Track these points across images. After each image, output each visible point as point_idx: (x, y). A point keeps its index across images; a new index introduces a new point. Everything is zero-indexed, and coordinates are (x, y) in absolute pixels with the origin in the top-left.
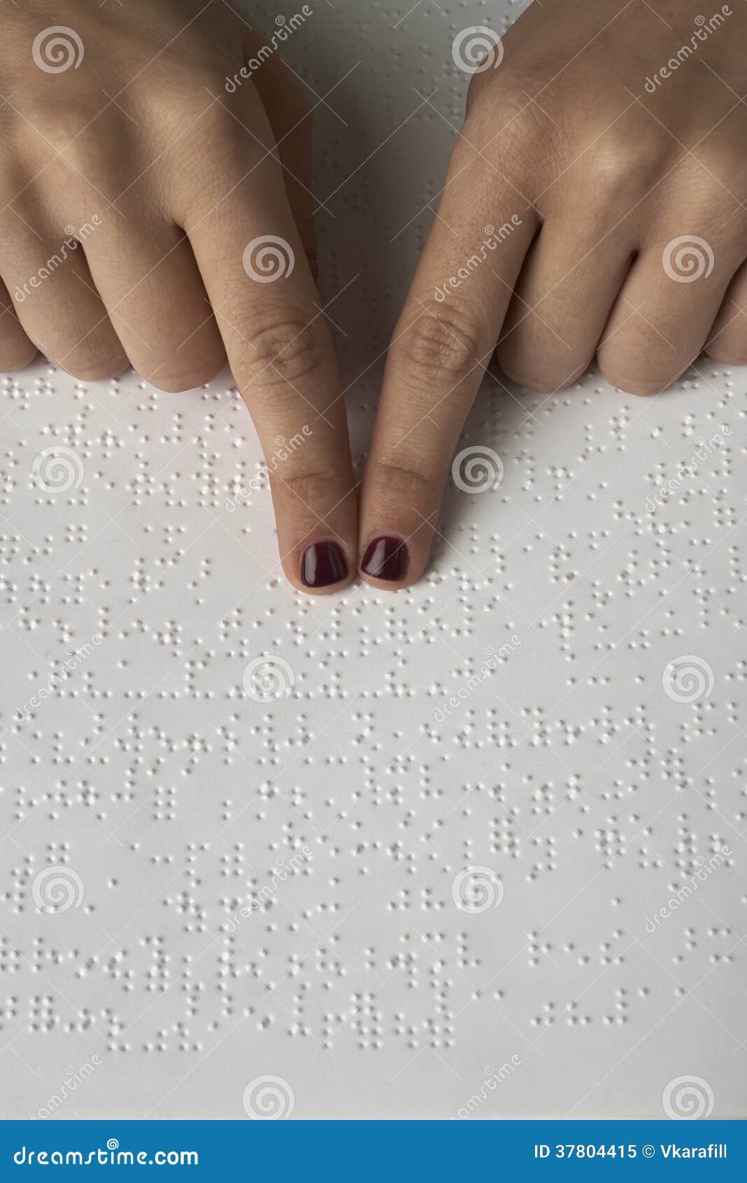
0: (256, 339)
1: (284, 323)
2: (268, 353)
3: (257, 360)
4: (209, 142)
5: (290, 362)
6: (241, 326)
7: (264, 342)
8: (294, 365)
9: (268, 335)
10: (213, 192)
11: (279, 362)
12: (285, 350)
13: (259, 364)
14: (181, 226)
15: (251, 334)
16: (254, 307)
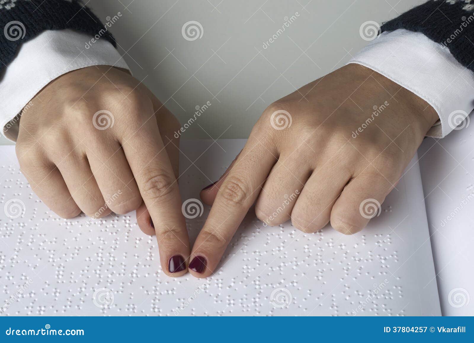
0: (149, 181)
1: (159, 175)
2: (154, 186)
3: (150, 189)
4: (129, 110)
5: (161, 189)
6: (144, 177)
7: (152, 182)
8: (164, 191)
9: (153, 180)
10: (131, 128)
11: (158, 190)
12: (160, 185)
13: (151, 191)
14: (120, 142)
15: (147, 179)
16: (148, 169)
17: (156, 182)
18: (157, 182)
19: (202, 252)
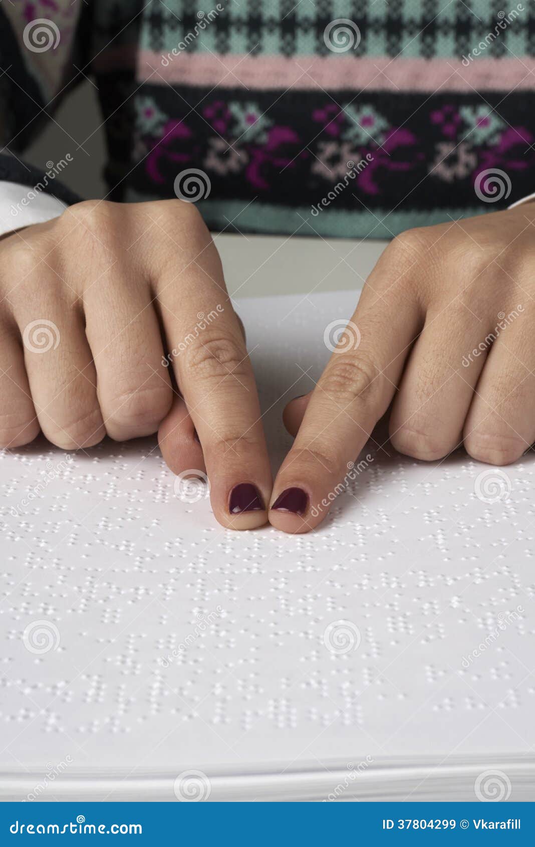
0: (206, 345)
2: (213, 356)
3: (204, 360)
7: (211, 348)
9: (213, 344)
11: (220, 364)
13: (205, 363)
15: (202, 342)
17: (218, 349)
18: (221, 349)
19: (298, 479)
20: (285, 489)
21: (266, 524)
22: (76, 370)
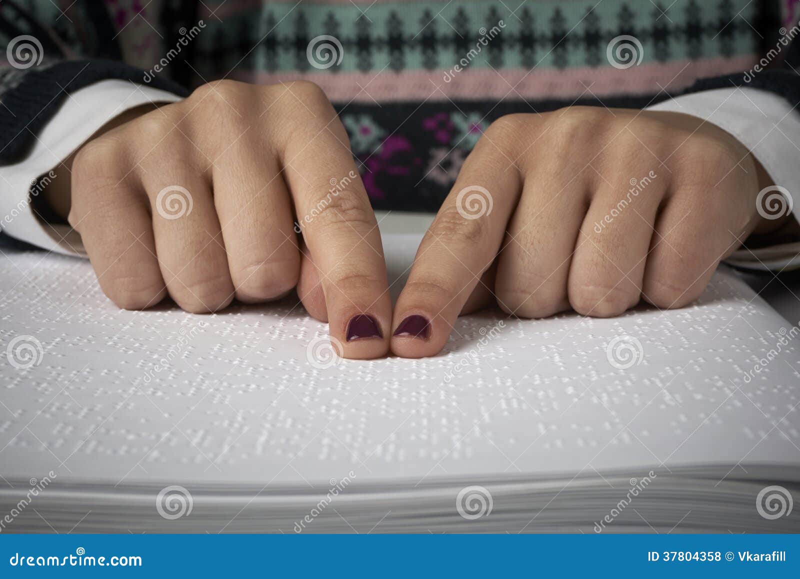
2: (335, 205)
5: (349, 211)
12: (347, 205)
17: (339, 199)
18: (343, 199)
19: (416, 307)
20: (404, 318)
21: (390, 353)
22: (205, 232)
